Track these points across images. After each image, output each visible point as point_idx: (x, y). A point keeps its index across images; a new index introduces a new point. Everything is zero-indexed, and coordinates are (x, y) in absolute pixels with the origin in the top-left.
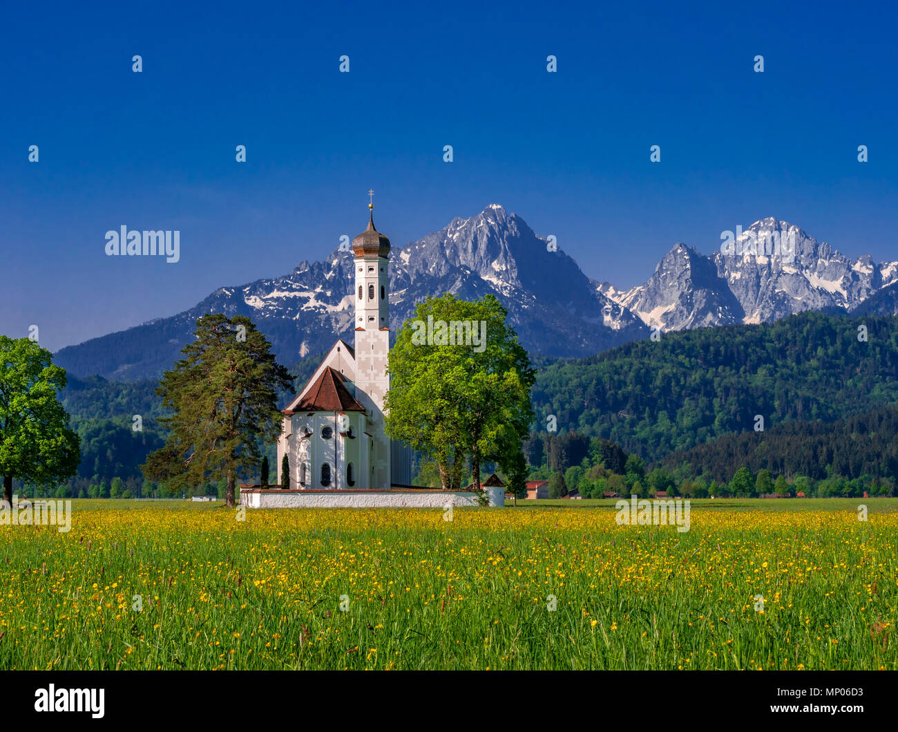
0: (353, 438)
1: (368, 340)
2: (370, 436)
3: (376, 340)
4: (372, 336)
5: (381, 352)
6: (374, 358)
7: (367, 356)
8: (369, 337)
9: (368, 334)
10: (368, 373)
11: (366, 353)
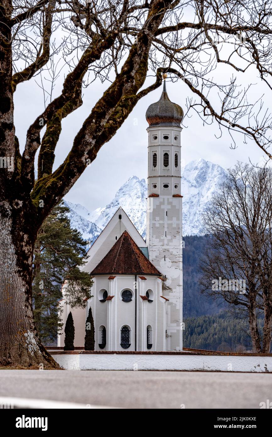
0: (150, 301)
1: (162, 207)
2: (167, 300)
3: (169, 207)
4: (166, 202)
5: (174, 219)
6: (168, 224)
7: (161, 222)
8: (163, 203)
9: (162, 200)
10: (162, 238)
11: (160, 219)
